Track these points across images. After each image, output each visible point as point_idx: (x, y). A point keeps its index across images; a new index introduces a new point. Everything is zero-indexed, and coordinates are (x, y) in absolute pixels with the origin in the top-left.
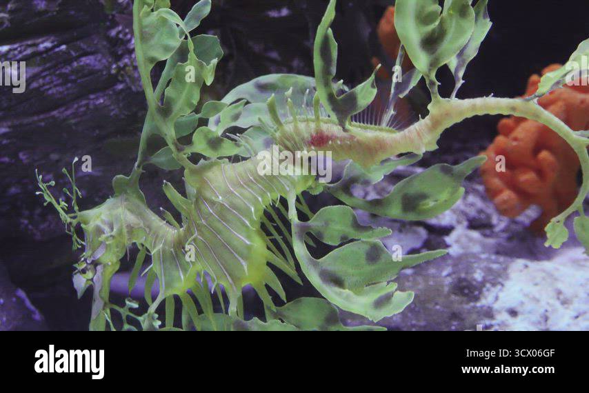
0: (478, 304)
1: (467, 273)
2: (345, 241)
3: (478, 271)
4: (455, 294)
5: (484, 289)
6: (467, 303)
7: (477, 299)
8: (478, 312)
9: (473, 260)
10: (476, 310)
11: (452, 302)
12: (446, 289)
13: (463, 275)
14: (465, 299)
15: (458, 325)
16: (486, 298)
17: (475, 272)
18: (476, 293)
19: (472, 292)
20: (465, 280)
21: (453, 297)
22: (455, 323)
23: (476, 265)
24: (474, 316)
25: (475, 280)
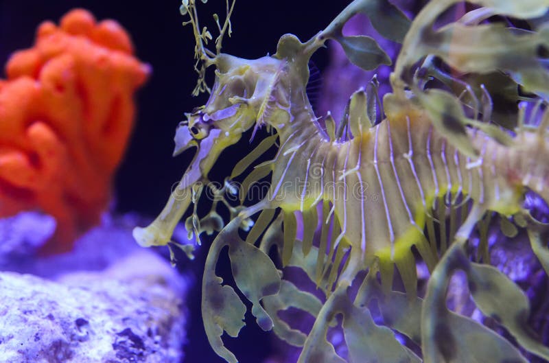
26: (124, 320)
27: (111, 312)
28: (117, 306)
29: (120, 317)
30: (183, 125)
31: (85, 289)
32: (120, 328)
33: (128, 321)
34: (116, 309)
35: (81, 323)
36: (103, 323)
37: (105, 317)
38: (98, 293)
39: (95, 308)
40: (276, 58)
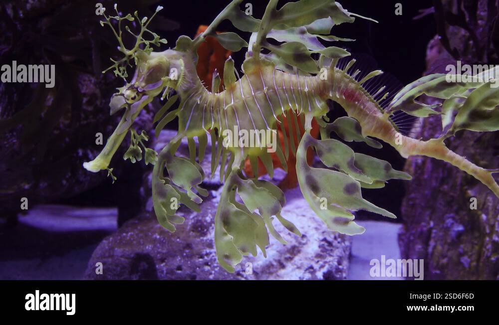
0: (205, 238)
1: (203, 217)
2: (336, 168)
3: (210, 215)
4: (193, 231)
5: (211, 228)
6: (199, 237)
7: (205, 234)
8: (203, 244)
9: (209, 207)
10: (203, 242)
11: (189, 237)
12: (189, 227)
13: (200, 218)
14: (198, 234)
15: (189, 252)
16: (210, 233)
17: (207, 216)
18: (205, 230)
19: (203, 230)
20: (200, 221)
21: (191, 233)
22: (187, 251)
23: (210, 211)
24: (200, 246)
25: (206, 221)
26: (323, 232)
27: (316, 229)
28: (320, 225)
29: (321, 231)
30: (116, 95)
31: (304, 216)
32: (321, 237)
33: (325, 233)
34: (319, 227)
35: (304, 236)
36: (313, 235)
37: (314, 232)
38: (310, 218)
39: (309, 226)
40: (175, 50)
